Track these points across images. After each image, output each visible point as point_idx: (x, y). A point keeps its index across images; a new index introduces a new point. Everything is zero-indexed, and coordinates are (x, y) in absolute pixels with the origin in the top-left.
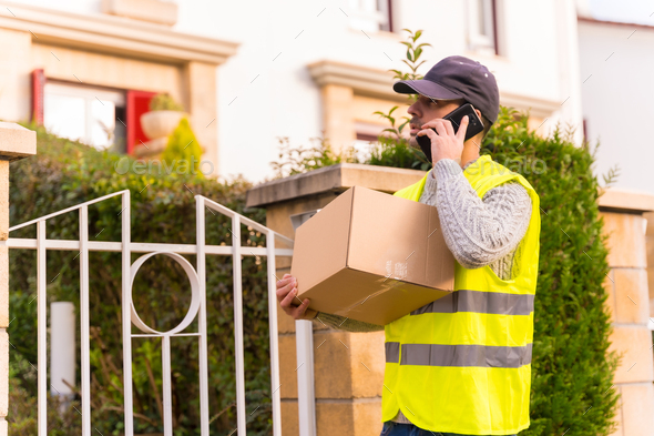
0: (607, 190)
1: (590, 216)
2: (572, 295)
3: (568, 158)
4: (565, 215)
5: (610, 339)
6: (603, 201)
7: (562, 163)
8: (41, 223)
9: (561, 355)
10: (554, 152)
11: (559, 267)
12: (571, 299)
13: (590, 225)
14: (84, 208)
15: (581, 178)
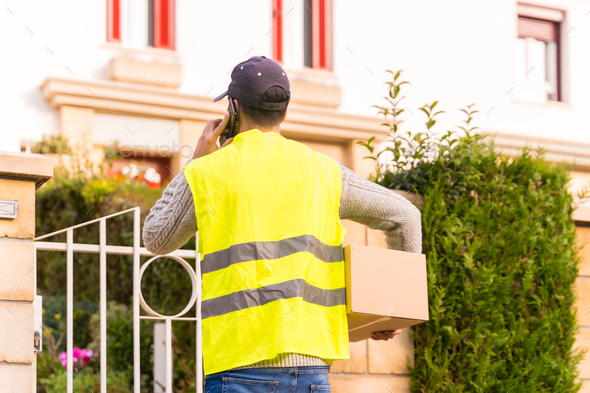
0: (580, 205)
1: (560, 229)
2: (535, 296)
3: (538, 176)
4: (532, 226)
5: (575, 336)
6: (577, 216)
7: (530, 180)
8: (70, 231)
9: (521, 347)
10: (523, 171)
11: (521, 272)
12: (533, 299)
13: (561, 236)
14: (103, 221)
15: (553, 195)
